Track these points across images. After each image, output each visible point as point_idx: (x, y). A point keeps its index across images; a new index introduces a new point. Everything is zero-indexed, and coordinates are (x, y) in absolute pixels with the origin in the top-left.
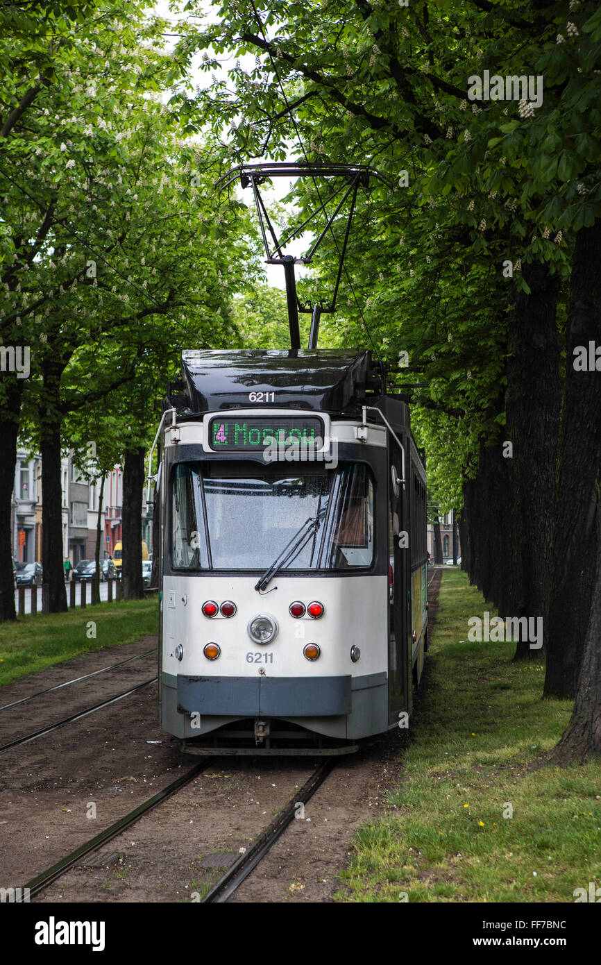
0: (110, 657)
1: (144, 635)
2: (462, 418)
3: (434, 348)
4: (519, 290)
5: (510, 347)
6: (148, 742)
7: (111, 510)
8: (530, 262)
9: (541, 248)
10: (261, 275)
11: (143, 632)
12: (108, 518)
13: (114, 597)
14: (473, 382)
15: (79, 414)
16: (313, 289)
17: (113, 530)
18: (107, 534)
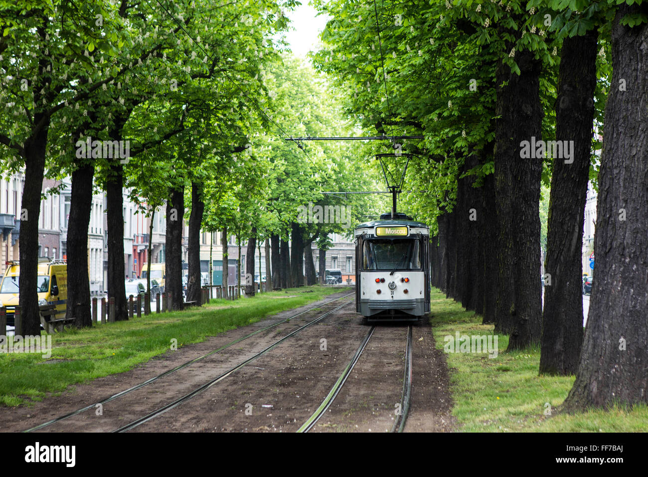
0: (192, 352)
1: (208, 336)
2: (443, 163)
3: (437, 112)
4: (512, 72)
5: (497, 111)
6: (263, 406)
7: (138, 237)
8: (521, 50)
9: (530, 41)
10: (287, 47)
11: (207, 334)
12: (135, 244)
13: (161, 309)
14: (466, 139)
15: (136, 159)
16: (329, 59)
17: (140, 254)
18: (135, 258)
